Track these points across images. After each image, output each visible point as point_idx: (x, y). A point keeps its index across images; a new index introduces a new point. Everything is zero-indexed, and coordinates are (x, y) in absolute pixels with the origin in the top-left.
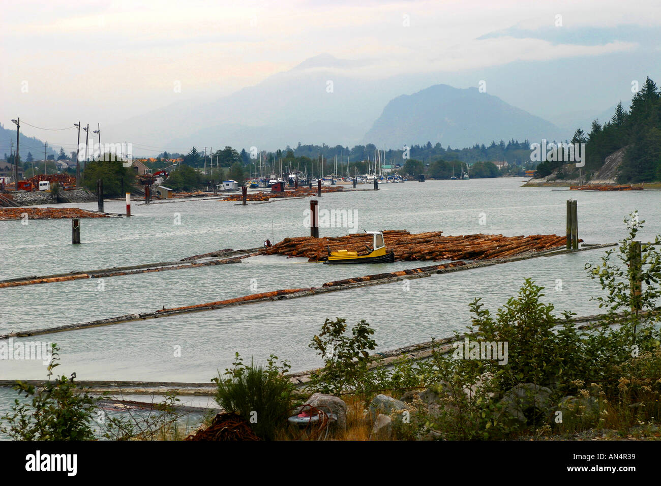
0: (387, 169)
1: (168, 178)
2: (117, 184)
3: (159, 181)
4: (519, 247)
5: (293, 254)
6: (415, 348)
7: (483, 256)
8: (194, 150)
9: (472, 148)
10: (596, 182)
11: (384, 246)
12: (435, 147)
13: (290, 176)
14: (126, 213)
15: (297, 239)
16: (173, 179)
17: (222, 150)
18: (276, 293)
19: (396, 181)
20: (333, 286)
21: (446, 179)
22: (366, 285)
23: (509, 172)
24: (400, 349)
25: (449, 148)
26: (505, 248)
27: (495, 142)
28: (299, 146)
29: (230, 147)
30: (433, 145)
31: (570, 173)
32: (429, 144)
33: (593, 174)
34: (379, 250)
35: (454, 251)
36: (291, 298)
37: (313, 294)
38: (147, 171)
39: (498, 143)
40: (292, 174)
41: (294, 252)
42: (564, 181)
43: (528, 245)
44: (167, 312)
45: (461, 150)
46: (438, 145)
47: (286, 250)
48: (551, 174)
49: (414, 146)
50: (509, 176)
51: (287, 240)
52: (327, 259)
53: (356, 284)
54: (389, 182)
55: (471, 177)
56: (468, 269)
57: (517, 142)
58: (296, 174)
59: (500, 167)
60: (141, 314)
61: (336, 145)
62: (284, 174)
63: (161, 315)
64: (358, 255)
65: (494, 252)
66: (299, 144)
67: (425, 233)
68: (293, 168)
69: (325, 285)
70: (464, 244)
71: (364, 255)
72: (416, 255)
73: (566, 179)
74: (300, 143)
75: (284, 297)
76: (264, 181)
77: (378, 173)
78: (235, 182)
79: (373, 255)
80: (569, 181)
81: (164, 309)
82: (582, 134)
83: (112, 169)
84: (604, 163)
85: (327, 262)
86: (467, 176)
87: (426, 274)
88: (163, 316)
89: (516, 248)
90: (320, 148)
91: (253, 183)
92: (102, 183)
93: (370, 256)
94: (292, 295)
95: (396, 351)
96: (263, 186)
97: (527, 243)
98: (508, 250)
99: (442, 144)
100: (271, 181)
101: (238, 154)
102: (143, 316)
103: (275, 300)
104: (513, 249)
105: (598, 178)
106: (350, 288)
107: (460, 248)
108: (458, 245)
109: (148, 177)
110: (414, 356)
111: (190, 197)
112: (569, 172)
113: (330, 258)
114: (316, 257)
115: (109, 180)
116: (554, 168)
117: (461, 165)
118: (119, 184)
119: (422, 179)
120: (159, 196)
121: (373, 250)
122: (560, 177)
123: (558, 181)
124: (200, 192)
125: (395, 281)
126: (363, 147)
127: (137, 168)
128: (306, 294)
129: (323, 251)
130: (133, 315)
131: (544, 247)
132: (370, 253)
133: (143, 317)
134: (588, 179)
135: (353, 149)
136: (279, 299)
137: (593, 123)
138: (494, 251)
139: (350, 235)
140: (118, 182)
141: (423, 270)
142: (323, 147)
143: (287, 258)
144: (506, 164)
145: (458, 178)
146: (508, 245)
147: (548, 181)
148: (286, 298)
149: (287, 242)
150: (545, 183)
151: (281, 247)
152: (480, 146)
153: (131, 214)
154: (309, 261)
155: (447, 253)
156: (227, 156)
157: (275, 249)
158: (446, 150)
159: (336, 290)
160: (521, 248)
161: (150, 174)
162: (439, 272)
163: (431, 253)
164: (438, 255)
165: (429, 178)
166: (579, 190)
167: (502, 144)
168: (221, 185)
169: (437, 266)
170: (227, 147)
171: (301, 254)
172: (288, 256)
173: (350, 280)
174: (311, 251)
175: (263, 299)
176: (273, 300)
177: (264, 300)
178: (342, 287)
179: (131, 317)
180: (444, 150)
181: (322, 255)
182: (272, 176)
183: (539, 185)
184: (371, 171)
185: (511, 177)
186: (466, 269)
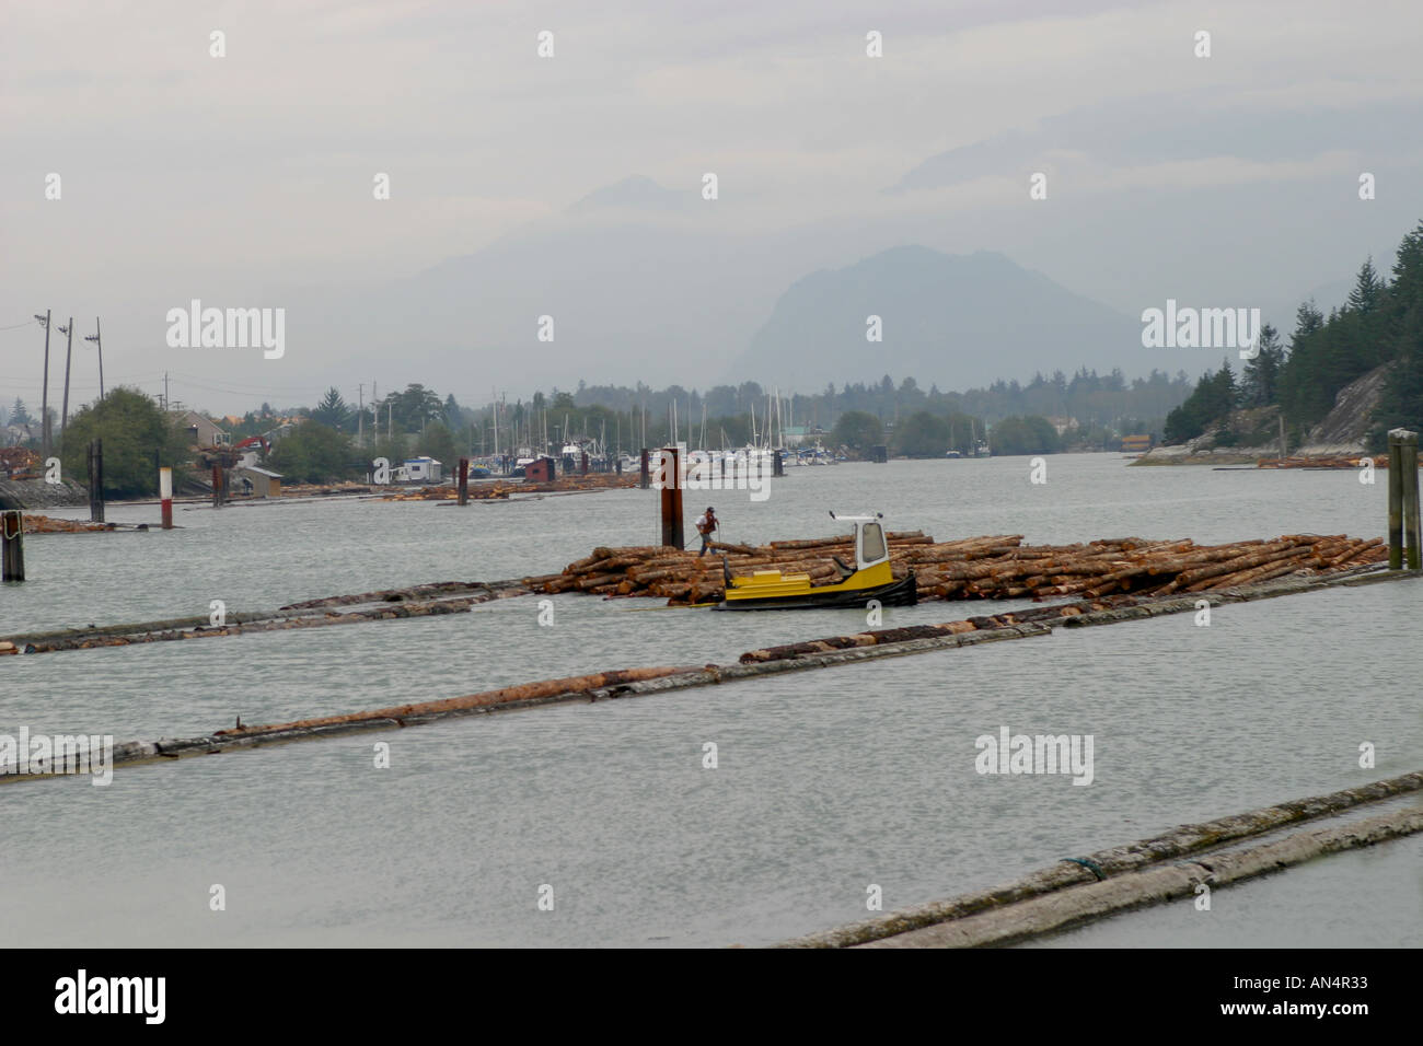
0: (797, 436)
1: (270, 454)
2: (143, 465)
3: (248, 461)
4: (1266, 563)
5: (621, 591)
6: (1196, 839)
7: (1174, 584)
8: (334, 396)
9: (987, 388)
10: (1318, 450)
11: (887, 558)
12: (901, 388)
13: (566, 450)
14: (160, 522)
15: (628, 552)
16: (281, 454)
17: (402, 392)
18: (601, 679)
19: (819, 460)
20: (771, 659)
21: (936, 457)
22: (871, 658)
23: (1081, 441)
24: (1146, 844)
25: (934, 390)
26: (1230, 563)
27: (1043, 375)
28: (582, 389)
29: (420, 386)
30: (897, 383)
31: (1248, 432)
32: (887, 380)
33: (1307, 431)
34: (871, 570)
35: (1085, 574)
36: (649, 692)
37: (716, 682)
38: (218, 437)
39: (1049, 376)
40: (569, 445)
41: (623, 586)
42: (1235, 450)
43: (1288, 557)
44: (252, 735)
45: (963, 393)
46: (910, 382)
47: (600, 580)
48: (1201, 434)
49: (851, 385)
50: (1084, 449)
51: (602, 555)
52: (721, 598)
53: (841, 654)
54: (803, 462)
55: (994, 453)
56: (1152, 615)
57: (1094, 373)
58: (581, 444)
59: (1061, 429)
60: (162, 744)
61: (669, 386)
62: (550, 444)
63: (229, 744)
64: (813, 586)
65: (1202, 574)
66: (582, 384)
67: (979, 539)
68: (572, 433)
69: (747, 658)
70: (1107, 556)
71: (828, 584)
72: (984, 582)
73: (1238, 447)
74: (582, 381)
75: (628, 689)
76: (505, 462)
77: (775, 443)
78: (435, 462)
79: (853, 584)
80: (1247, 451)
81: (240, 727)
82: (1274, 338)
83: (131, 429)
84: (1333, 405)
85: (722, 605)
86: (985, 449)
87: (1038, 627)
88: (237, 746)
89: (1260, 564)
90: (632, 393)
91: (478, 467)
92: (100, 451)
93: (847, 586)
94: (652, 684)
95: (1132, 850)
96: (500, 472)
97: (1285, 553)
98: (1238, 569)
99: (917, 381)
100: (520, 461)
101: (439, 402)
102: (167, 748)
103: (602, 699)
104: (1250, 567)
105: (1321, 440)
106: (824, 665)
107: (1101, 566)
108: (1092, 560)
109: (220, 450)
110: (1209, 868)
111: (326, 493)
112: (1246, 428)
113: (731, 595)
114: (688, 593)
115: (124, 454)
116: (1209, 421)
117: (970, 425)
118: (149, 464)
119: (879, 455)
120: (248, 491)
121: (855, 570)
122: (1226, 440)
123: (1220, 451)
124: (350, 485)
125: (953, 646)
126: (733, 389)
127: (196, 430)
128: (694, 679)
129: (705, 580)
130: (134, 744)
131: (1328, 565)
132: (846, 578)
133: (166, 752)
134: (1296, 443)
135: (708, 394)
136: (613, 695)
137: (1301, 311)
138: (1202, 570)
139: (772, 544)
140: (146, 460)
141: (1020, 617)
142: (636, 390)
143: (605, 599)
144: (1074, 423)
145: (965, 454)
146: (1236, 557)
147: (1195, 450)
148: (634, 693)
149: (600, 559)
150: (1188, 457)
151: (586, 573)
152: (1008, 383)
153: (174, 524)
154: (669, 604)
155: (1066, 578)
156: (411, 408)
157: (567, 578)
158: (927, 395)
159: (784, 670)
160: (1272, 565)
161: (226, 444)
162: (1072, 623)
163: (1020, 579)
164: (1042, 585)
165: (896, 456)
166: (1280, 468)
167: (1059, 377)
168: (401, 469)
169: (1059, 608)
170: (412, 386)
171: (644, 588)
172: (607, 597)
173: (818, 644)
174: (672, 581)
175: (560, 697)
176: (594, 699)
177: (564, 700)
178: (801, 661)
179: (127, 753)
180: (923, 393)
181: (706, 588)
182: (522, 451)
183: (1174, 461)
184: (759, 438)
185: (1089, 451)
186: (1144, 617)
